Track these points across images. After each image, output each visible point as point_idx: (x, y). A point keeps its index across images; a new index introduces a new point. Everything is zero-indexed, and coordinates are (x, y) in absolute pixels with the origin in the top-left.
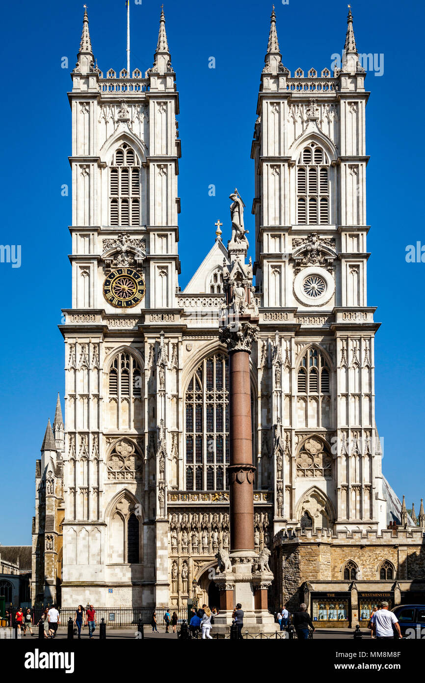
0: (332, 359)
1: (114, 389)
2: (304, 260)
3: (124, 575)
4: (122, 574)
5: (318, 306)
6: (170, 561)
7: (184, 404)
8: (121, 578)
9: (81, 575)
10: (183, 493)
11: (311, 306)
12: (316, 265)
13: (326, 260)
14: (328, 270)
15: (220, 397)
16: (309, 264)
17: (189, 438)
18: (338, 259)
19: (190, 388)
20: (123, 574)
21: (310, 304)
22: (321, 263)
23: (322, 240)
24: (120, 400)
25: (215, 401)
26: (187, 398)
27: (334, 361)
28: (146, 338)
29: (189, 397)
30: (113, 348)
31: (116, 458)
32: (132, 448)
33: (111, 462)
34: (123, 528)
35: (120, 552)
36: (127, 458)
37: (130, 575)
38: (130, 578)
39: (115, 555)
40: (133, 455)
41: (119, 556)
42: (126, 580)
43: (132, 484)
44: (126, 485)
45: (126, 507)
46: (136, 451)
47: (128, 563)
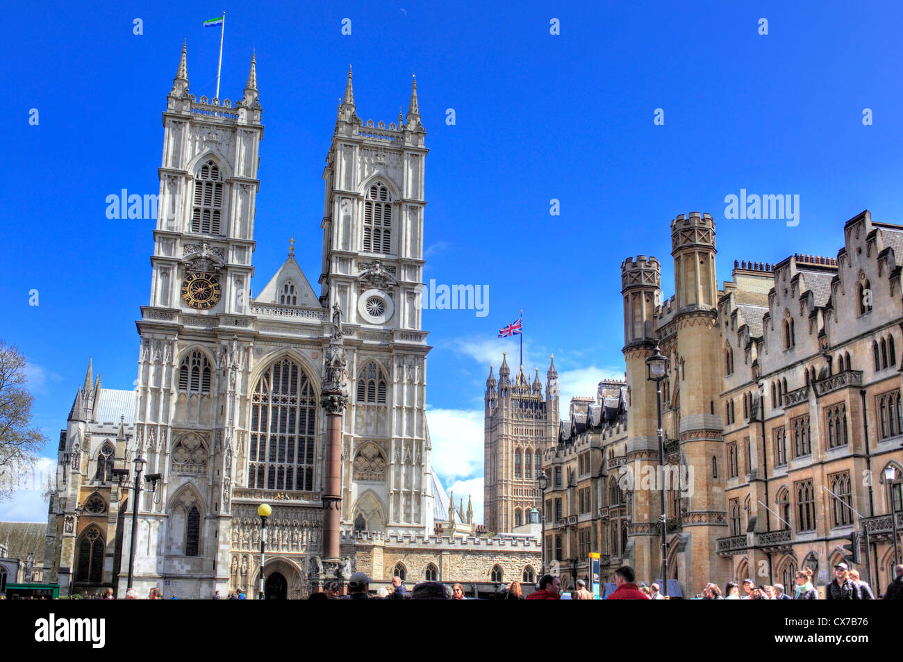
0: (389, 373)
1: (183, 385)
2: (367, 284)
3: (182, 567)
4: (180, 566)
5: (378, 325)
6: (230, 556)
7: (251, 405)
8: (179, 570)
10: (245, 491)
11: (371, 325)
12: (376, 289)
15: (284, 400)
16: (371, 287)
17: (254, 437)
19: (258, 389)
21: (371, 322)
24: (188, 395)
25: (280, 404)
26: (253, 398)
27: (391, 376)
29: (256, 398)
31: (182, 450)
32: (197, 442)
33: (176, 454)
34: (183, 520)
35: (179, 544)
36: (192, 452)
37: (188, 567)
38: (188, 571)
39: (174, 547)
40: (198, 449)
41: (178, 548)
42: (183, 572)
43: (195, 477)
44: (190, 478)
45: (188, 500)
46: (202, 446)
47: (187, 555)
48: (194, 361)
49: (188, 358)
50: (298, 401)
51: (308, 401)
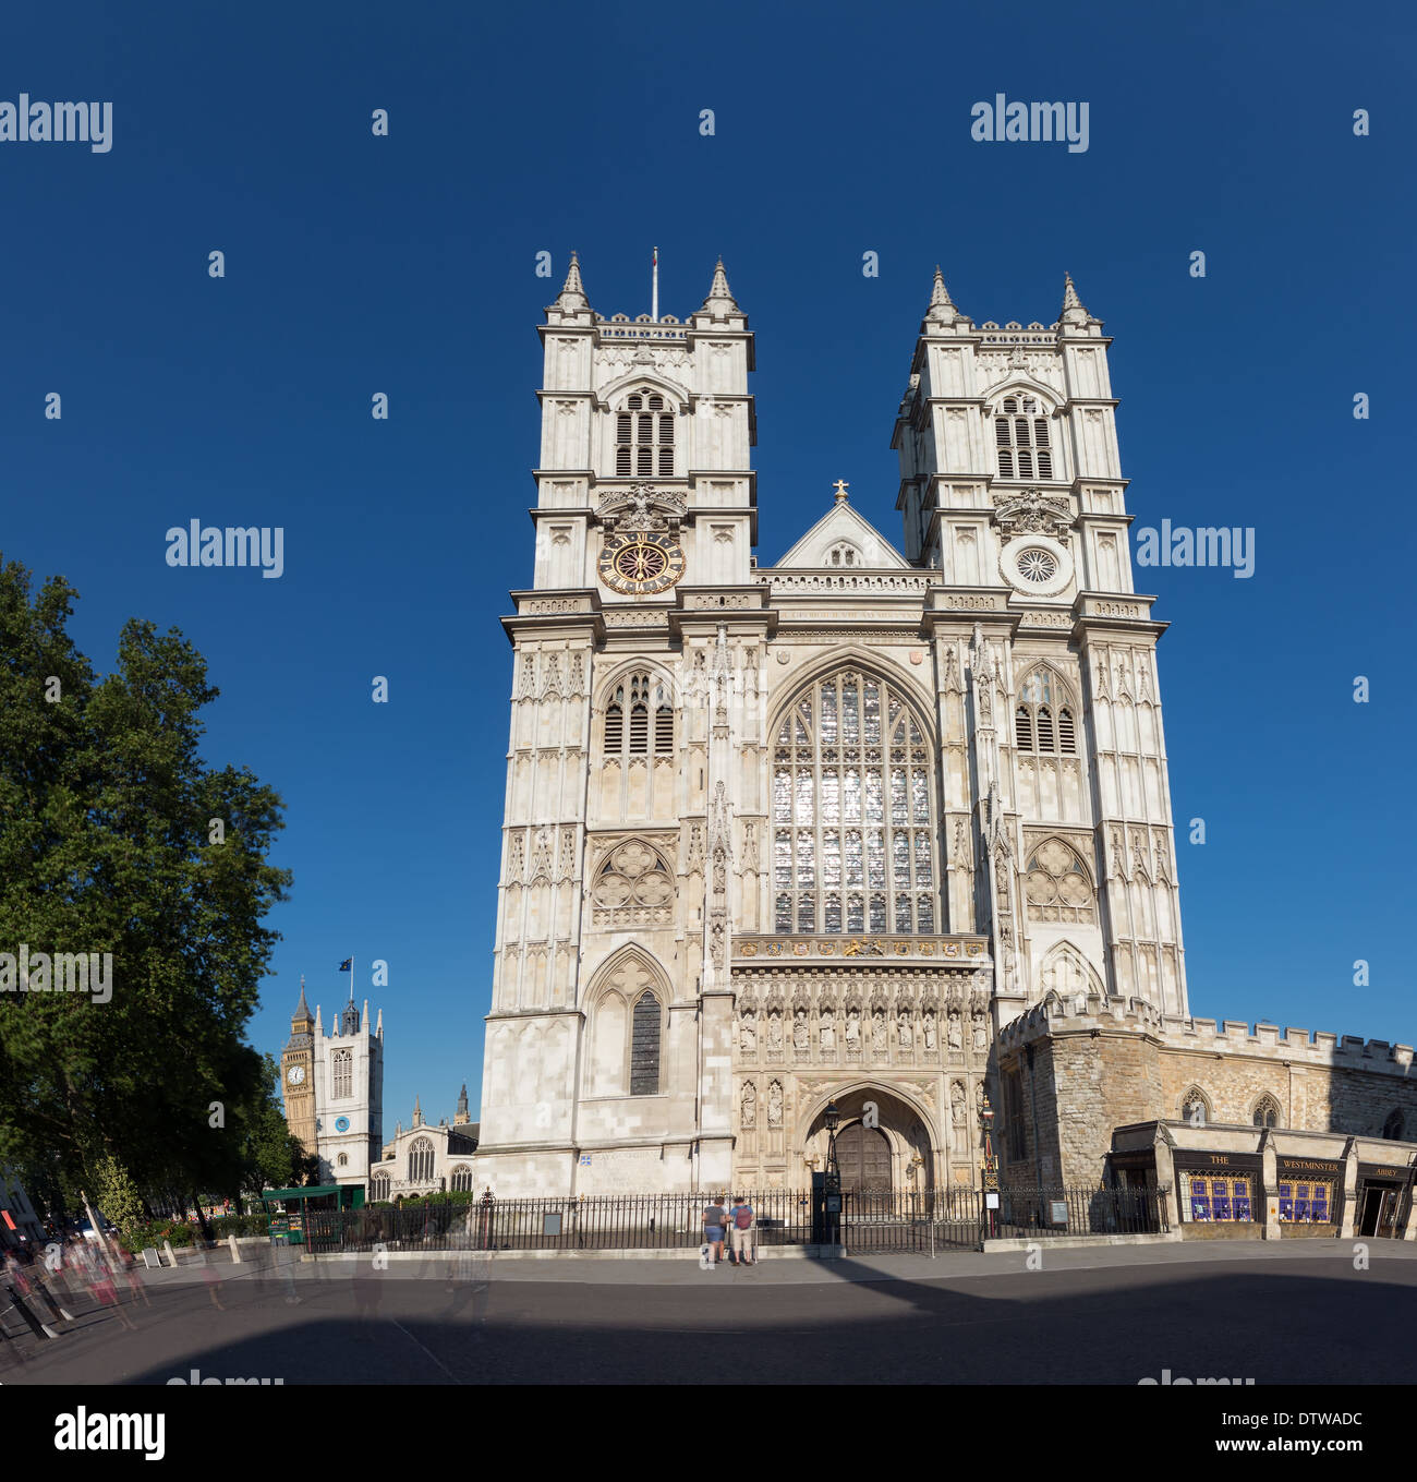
0: (1077, 688)
1: (612, 744)
2: (1017, 525)
3: (620, 1123)
4: (615, 1120)
5: (1049, 595)
6: (738, 1081)
7: (772, 767)
8: (612, 1130)
9: (518, 1127)
10: (769, 939)
11: (1032, 595)
12: (1038, 532)
13: (1056, 526)
14: (1060, 541)
15: (853, 754)
16: (1026, 532)
17: (783, 837)
18: (1077, 526)
20: (619, 1120)
21: (1033, 592)
22: (1048, 531)
23: (1047, 499)
24: (625, 763)
25: (841, 763)
26: (777, 756)
27: (1082, 694)
28: (686, 638)
29: (783, 755)
30: (614, 663)
31: (613, 881)
32: (649, 860)
33: (602, 889)
34: (622, 1022)
35: (614, 1072)
36: (639, 879)
37: (636, 1121)
38: (635, 1130)
39: (600, 1079)
40: (653, 873)
41: (612, 1080)
42: (623, 1134)
43: (646, 931)
44: (634, 934)
45: (632, 979)
46: (659, 864)
47: (633, 1093)
48: (635, 694)
49: (620, 689)
50: (887, 753)
51: (909, 753)
